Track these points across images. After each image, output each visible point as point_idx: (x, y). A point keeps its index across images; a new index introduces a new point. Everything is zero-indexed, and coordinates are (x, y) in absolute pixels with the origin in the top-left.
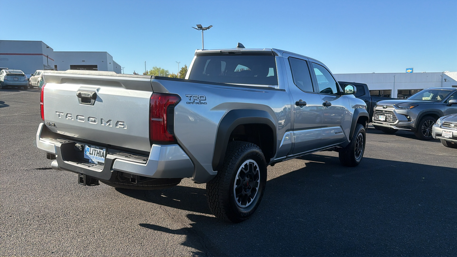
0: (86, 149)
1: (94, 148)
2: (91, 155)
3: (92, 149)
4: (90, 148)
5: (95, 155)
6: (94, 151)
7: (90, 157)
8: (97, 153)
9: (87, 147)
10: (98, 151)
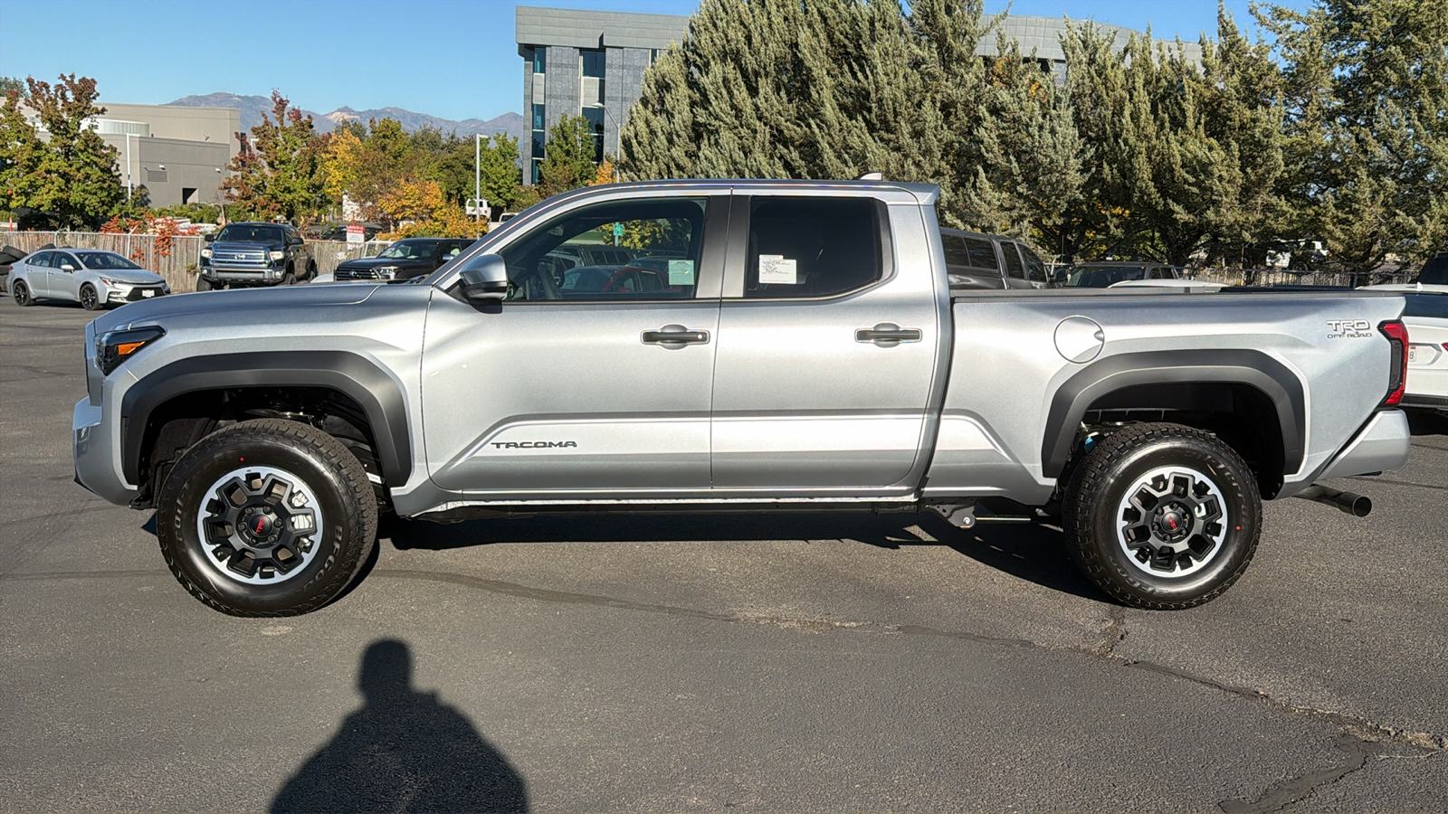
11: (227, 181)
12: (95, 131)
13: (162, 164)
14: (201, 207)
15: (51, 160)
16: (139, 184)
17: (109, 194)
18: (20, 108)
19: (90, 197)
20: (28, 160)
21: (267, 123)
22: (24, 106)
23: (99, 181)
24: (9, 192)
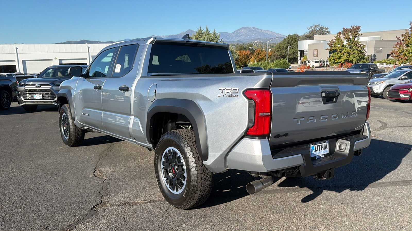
0: (311, 148)
1: (318, 144)
2: (317, 152)
3: (316, 146)
4: (314, 146)
5: (320, 150)
6: (318, 147)
7: (316, 154)
8: (322, 147)
9: (312, 146)
10: (321, 145)
11: (392, 51)
12: (359, 40)
13: (381, 48)
14: (391, 60)
15: (346, 49)
16: (373, 54)
17: (360, 57)
18: (341, 36)
19: (354, 58)
20: (340, 50)
21: (407, 33)
22: (342, 36)
23: (357, 54)
24: (335, 58)
